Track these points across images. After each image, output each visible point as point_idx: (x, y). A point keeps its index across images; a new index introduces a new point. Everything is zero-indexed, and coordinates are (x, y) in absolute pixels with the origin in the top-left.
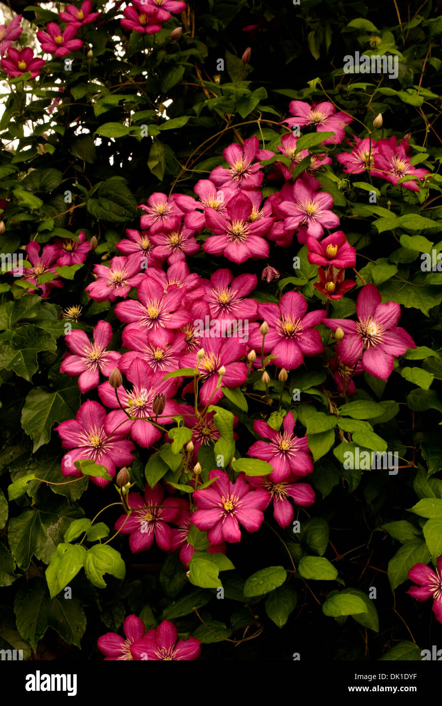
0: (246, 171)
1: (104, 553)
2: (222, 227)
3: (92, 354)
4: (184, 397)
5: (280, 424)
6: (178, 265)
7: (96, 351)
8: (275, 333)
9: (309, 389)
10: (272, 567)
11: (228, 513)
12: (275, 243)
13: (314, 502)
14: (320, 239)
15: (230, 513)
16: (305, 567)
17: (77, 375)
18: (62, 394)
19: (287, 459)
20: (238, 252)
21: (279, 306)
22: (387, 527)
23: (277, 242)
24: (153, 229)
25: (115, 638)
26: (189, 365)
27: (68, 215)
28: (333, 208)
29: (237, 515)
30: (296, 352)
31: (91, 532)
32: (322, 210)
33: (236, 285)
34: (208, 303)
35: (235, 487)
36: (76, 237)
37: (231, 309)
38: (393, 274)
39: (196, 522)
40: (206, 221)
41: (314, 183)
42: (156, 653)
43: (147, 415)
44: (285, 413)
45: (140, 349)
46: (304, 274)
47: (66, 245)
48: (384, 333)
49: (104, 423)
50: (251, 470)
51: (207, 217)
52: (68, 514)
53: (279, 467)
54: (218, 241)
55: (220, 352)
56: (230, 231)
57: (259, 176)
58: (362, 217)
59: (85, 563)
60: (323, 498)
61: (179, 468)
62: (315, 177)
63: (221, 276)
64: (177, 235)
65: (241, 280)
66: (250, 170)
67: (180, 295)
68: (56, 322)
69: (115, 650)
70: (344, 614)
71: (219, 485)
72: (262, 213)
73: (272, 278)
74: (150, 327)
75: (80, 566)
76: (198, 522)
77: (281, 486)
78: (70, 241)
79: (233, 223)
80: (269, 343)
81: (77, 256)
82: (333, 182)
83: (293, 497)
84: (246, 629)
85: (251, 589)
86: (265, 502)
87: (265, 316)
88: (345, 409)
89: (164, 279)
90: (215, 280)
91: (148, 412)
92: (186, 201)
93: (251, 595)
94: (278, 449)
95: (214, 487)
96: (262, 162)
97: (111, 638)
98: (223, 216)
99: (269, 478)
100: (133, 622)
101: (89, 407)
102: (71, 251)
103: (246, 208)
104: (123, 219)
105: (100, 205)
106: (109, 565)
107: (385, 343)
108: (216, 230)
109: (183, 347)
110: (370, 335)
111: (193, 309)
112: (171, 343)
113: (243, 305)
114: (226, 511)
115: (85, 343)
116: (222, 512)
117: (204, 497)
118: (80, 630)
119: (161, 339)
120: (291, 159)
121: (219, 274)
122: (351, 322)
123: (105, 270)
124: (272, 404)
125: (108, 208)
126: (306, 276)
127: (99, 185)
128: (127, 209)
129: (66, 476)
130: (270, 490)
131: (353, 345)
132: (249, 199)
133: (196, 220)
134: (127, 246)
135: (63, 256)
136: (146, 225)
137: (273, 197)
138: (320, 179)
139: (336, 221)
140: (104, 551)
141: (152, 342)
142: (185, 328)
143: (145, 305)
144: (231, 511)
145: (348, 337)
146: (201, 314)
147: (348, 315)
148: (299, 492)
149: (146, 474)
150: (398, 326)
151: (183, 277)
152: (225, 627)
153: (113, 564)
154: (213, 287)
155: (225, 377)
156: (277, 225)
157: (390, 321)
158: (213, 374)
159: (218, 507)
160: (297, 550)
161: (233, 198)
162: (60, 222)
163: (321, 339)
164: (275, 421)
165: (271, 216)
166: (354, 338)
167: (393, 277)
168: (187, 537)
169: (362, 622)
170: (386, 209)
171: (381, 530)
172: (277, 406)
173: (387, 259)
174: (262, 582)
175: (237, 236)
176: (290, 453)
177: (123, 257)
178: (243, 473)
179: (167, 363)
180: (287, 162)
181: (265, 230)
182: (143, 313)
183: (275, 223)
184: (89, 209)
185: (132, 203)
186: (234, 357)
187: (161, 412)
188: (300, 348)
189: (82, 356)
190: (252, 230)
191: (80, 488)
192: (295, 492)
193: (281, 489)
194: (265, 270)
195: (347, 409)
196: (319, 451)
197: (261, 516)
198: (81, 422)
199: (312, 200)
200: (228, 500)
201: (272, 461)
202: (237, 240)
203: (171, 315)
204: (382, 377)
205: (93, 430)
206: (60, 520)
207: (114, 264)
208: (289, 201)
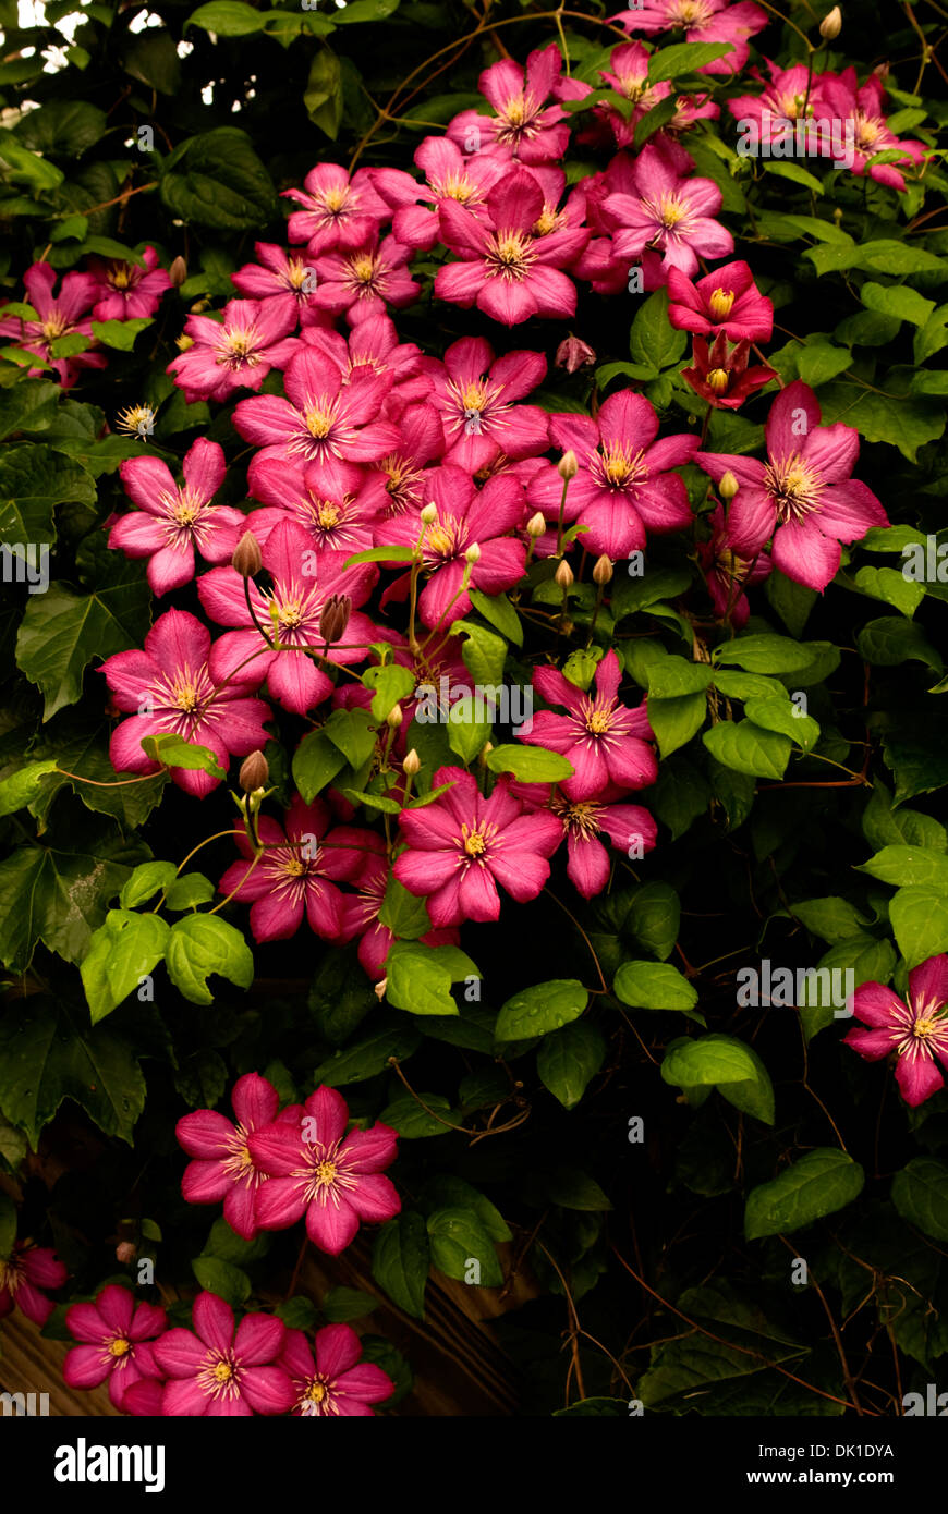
0: (531, 124)
1: (210, 932)
2: (477, 244)
3: (181, 511)
4: (385, 609)
5: (589, 677)
6: (372, 325)
7: (189, 504)
8: (586, 479)
9: (649, 606)
10: (557, 981)
11: (473, 859)
12: (591, 285)
13: (654, 845)
14: (696, 277)
15: (476, 860)
16: (629, 981)
17: (146, 556)
18: (106, 599)
19: (602, 750)
20: (509, 301)
21: (597, 423)
22: (800, 910)
23: (594, 283)
24: (315, 245)
25: (214, 1122)
26: (395, 541)
27: (117, 207)
28: (720, 215)
29: (491, 864)
30: (631, 522)
31: (175, 892)
32: (697, 217)
33: (500, 374)
34: (439, 411)
35: (490, 806)
36: (138, 258)
37: (487, 426)
38: (843, 368)
39: (403, 875)
40: (442, 228)
41: (679, 156)
42: (302, 1154)
43: (304, 643)
44: (600, 653)
45: (287, 503)
46: (650, 357)
47: (115, 275)
48: (821, 492)
49: (207, 658)
50: (527, 770)
51: (444, 219)
52: (116, 856)
53: (583, 769)
54: (467, 274)
55: (465, 516)
56: (493, 255)
57: (560, 135)
58: (777, 242)
59: (166, 950)
60: (674, 839)
61: (366, 764)
62: (682, 144)
63: (468, 352)
64: (369, 259)
65: (513, 363)
66: (539, 122)
67: (379, 388)
68: (91, 444)
69: (212, 1147)
70: (706, 1081)
71: (456, 801)
72: (563, 217)
73: (579, 362)
74: (311, 457)
75: (157, 958)
76: (409, 875)
77: (587, 810)
78: (121, 265)
79: (500, 236)
80: (574, 502)
81: (138, 301)
82: (720, 159)
83: (611, 833)
84: (496, 1111)
85: (513, 1025)
86: (553, 838)
87: (564, 442)
88: (728, 650)
89: (343, 355)
90: (454, 362)
91: (305, 636)
92: (397, 181)
93: (511, 1037)
94: (584, 729)
95: (444, 803)
96: (565, 105)
97: (204, 1121)
98: (477, 220)
99: (561, 790)
100: (253, 1088)
101: (175, 625)
102: (124, 290)
103: (530, 203)
104: (243, 224)
105: (192, 190)
106: (220, 956)
107: (823, 514)
108: (461, 250)
109: (382, 504)
110: (792, 494)
111: (406, 421)
112: (355, 494)
113: (515, 419)
114: (469, 856)
115: (166, 486)
116: (461, 858)
117: (422, 823)
118: (132, 1107)
119: (334, 483)
120: (633, 101)
121: (465, 347)
122: (753, 462)
123: (210, 328)
124: (573, 633)
125: (209, 197)
126: (655, 363)
127: (189, 143)
128: (254, 200)
129: (119, 771)
130: (563, 816)
131: (757, 513)
132: (537, 185)
133: (417, 226)
134: (255, 279)
135: (107, 299)
136: (301, 236)
137: (590, 184)
138: (693, 150)
139: (726, 244)
140: (209, 928)
141: (315, 488)
142: (385, 463)
143: (300, 408)
144: (480, 856)
145: (747, 494)
146: (422, 433)
147: (748, 447)
148: (624, 824)
149: (295, 772)
150: (852, 477)
151: (383, 351)
152: (447, 1106)
153: (229, 954)
154: (448, 375)
155: (477, 569)
156: (596, 247)
157: (834, 465)
158: (452, 559)
159: (453, 847)
160: (611, 947)
161: (502, 181)
162: (100, 225)
163: (687, 496)
164: (580, 669)
165: (583, 225)
166: (759, 497)
167: (841, 376)
168: (376, 913)
169: (740, 1104)
170: (832, 226)
171: (787, 915)
172: (583, 637)
173: (829, 335)
174: (535, 1011)
175: (507, 265)
176: (609, 740)
177: (252, 302)
178: (508, 776)
179: (346, 537)
180: (624, 107)
181: (569, 256)
182: (297, 425)
183: (592, 242)
184: (165, 196)
185: (263, 188)
186: (497, 527)
187: (337, 636)
188: (639, 515)
189: (157, 514)
190: (541, 253)
191: (145, 801)
192: (615, 824)
193: (584, 814)
194: (563, 346)
195: (732, 651)
196: (672, 736)
197: (543, 868)
198: (156, 657)
199: (676, 191)
200: (474, 832)
201: (569, 754)
202: (506, 273)
203: (358, 432)
204: (814, 585)
205: (180, 674)
206: (99, 869)
207: (231, 317)
208: (622, 192)
